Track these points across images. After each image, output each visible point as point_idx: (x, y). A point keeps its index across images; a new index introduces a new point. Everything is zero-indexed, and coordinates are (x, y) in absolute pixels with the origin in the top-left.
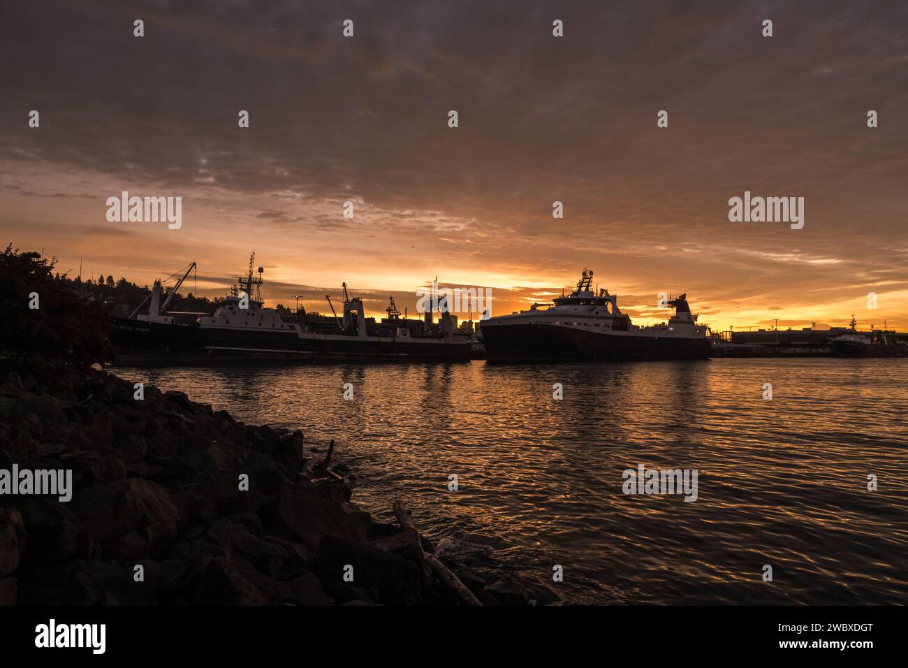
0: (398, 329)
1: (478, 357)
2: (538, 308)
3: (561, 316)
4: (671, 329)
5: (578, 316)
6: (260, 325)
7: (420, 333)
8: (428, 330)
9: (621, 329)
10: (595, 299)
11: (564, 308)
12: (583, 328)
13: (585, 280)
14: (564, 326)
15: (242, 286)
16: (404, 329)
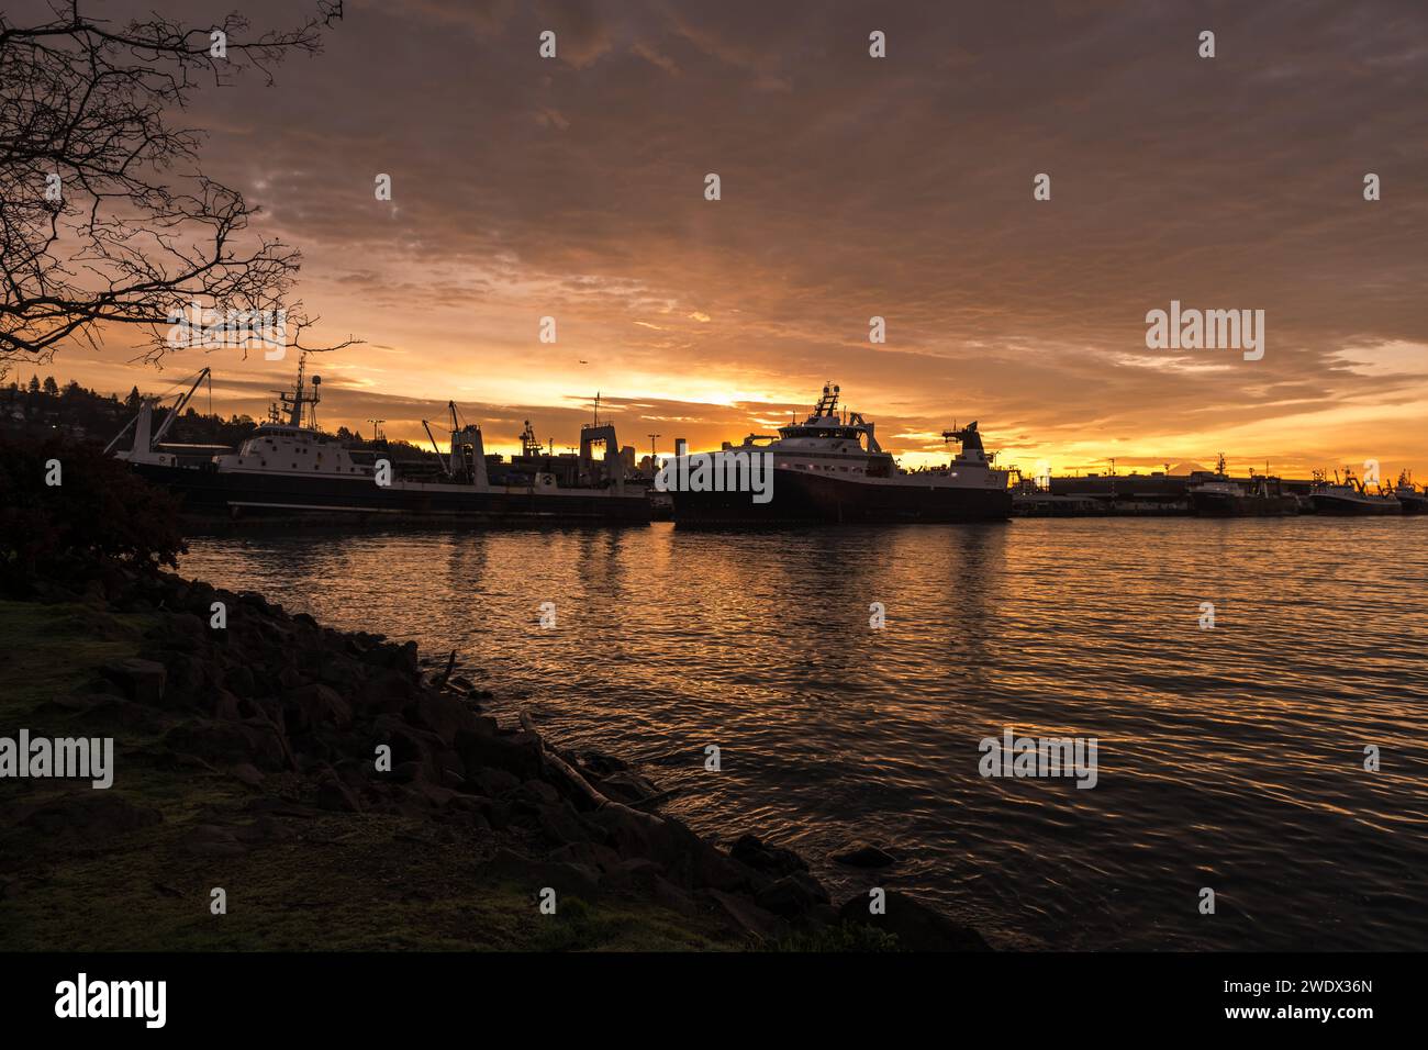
0: (538, 474)
1: (663, 516)
2: (755, 442)
3: (790, 454)
4: (954, 474)
5: (816, 455)
6: (317, 467)
7: (572, 481)
8: (584, 476)
9: (879, 474)
10: (841, 430)
11: (796, 442)
12: (822, 473)
13: (828, 400)
14: (794, 469)
15: (286, 405)
16: (547, 474)
